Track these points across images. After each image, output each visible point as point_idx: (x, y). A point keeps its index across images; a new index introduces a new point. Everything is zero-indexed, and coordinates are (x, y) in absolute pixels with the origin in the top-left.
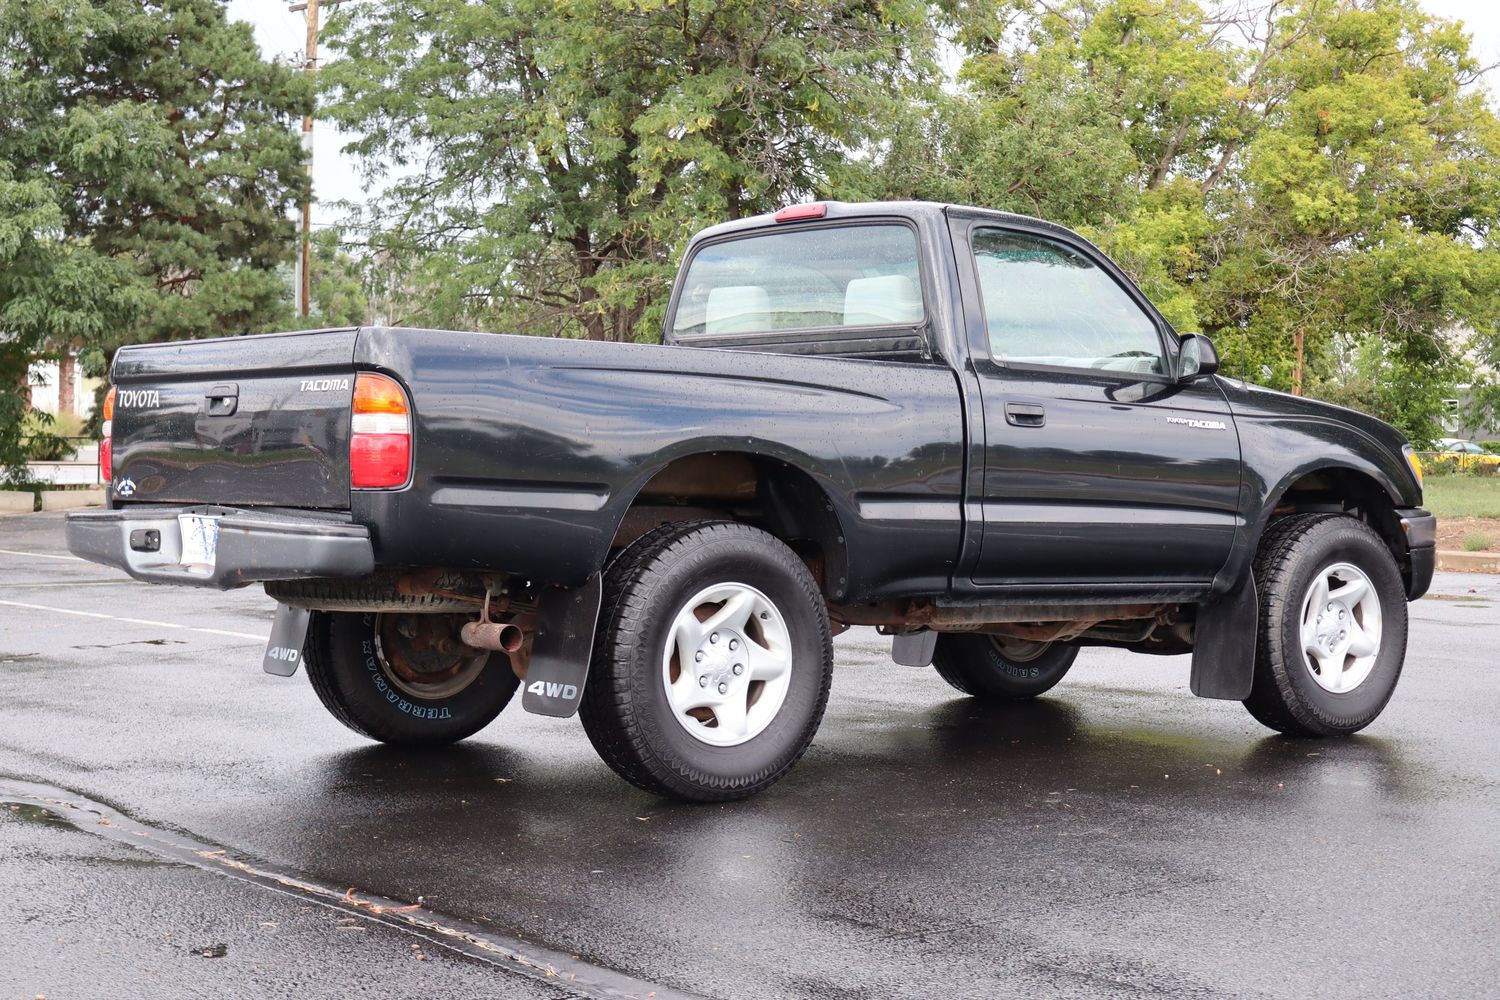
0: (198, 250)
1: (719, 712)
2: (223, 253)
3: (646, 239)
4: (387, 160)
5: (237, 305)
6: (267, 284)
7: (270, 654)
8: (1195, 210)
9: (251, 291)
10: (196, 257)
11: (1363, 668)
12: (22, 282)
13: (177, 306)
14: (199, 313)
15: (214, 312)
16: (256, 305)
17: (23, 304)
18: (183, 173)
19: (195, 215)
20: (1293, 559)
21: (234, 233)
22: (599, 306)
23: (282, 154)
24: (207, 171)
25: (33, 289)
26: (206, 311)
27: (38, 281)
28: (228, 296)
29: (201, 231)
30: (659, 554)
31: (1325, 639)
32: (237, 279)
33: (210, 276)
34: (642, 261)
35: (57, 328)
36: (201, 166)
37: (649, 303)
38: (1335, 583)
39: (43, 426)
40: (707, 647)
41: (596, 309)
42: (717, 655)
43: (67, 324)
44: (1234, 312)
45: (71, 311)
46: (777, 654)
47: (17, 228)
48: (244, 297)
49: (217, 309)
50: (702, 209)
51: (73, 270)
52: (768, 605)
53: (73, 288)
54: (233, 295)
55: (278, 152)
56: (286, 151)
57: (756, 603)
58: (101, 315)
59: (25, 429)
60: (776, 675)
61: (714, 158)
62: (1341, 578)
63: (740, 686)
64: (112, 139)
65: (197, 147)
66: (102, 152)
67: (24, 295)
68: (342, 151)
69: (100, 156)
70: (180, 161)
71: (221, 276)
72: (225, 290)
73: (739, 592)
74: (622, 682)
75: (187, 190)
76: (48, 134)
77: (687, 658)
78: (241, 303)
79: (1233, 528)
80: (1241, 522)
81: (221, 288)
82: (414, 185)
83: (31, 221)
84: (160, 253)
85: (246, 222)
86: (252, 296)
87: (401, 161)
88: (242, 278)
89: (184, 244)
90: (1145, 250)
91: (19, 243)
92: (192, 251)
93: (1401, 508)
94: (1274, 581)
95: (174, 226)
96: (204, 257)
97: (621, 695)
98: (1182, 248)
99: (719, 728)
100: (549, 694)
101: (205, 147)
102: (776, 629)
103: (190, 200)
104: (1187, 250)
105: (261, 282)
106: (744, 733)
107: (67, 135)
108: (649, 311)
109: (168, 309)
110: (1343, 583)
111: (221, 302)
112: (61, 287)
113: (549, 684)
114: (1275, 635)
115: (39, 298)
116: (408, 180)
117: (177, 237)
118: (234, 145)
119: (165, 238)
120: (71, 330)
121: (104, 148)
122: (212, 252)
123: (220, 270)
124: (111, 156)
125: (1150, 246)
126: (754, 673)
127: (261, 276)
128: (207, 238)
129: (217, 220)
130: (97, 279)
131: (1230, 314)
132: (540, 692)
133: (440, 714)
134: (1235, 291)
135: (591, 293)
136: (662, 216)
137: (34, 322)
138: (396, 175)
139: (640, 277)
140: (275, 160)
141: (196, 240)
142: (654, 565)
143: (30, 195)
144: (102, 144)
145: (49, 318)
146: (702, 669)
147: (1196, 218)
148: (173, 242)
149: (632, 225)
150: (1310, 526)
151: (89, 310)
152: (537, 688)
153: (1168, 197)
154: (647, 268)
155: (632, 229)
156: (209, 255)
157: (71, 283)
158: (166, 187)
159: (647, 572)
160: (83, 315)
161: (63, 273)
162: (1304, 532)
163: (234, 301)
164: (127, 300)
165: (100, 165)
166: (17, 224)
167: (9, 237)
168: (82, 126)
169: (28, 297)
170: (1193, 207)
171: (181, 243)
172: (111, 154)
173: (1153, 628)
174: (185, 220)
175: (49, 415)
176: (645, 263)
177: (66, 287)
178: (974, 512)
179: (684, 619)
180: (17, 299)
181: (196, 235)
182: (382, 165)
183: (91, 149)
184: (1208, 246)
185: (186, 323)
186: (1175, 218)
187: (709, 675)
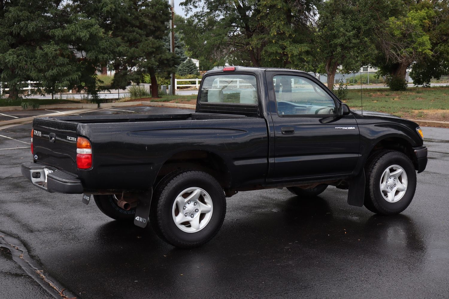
0: (140, 35)
1: (191, 223)
2: (147, 35)
3: (264, 27)
4: (192, 7)
5: (150, 50)
6: (159, 44)
7: (84, 197)
8: (430, 10)
9: (155, 46)
10: (139, 37)
11: (401, 195)
12: (90, 47)
13: (134, 51)
14: (141, 53)
15: (144, 52)
16: (156, 50)
17: (91, 53)
18: (136, 13)
19: (139, 25)
20: (377, 165)
21: (150, 29)
22: (250, 47)
23: (162, 7)
24: (142, 12)
25: (94, 49)
26: (142, 52)
27: (94, 46)
28: (148, 48)
29: (141, 29)
30: (170, 181)
31: (389, 187)
32: (151, 43)
33: (143, 42)
34: (263, 34)
35: (100, 59)
36: (140, 11)
37: (265, 46)
38: (392, 170)
39: (101, 84)
40: (187, 205)
41: (249, 48)
42: (190, 207)
43: (103, 58)
44: (442, 39)
45: (104, 55)
46: (209, 206)
47: (88, 32)
48: (153, 47)
49: (145, 51)
50: (279, 19)
51: (104, 43)
52: (205, 192)
53: (104, 48)
54: (150, 47)
55: (161, 6)
56: (163, 6)
57: (201, 192)
58: (112, 55)
59: (97, 85)
60: (208, 211)
61: (281, 4)
62: (394, 169)
63: (197, 215)
64: (113, 6)
65: (139, 5)
66: (111, 10)
67: (91, 51)
68: (180, 5)
69: (110, 11)
70: (134, 10)
71: (147, 42)
72: (148, 46)
73: (196, 190)
74: (159, 217)
75: (137, 18)
76: (97, 5)
77: (181, 209)
78: (152, 49)
79: (358, 157)
80: (360, 155)
81: (146, 46)
82: (199, 14)
83: (92, 30)
84: (129, 36)
85: (153, 26)
86: (155, 47)
87: (196, 7)
88: (152, 43)
89: (136, 33)
90: (414, 22)
91: (89, 37)
92: (138, 35)
93: (414, 147)
94: (371, 172)
95: (133, 29)
96: (142, 37)
97: (159, 221)
98: (427, 21)
99: (191, 227)
100: (140, 221)
101: (141, 6)
102: (208, 199)
103: (137, 21)
104: (428, 21)
105: (157, 43)
106: (199, 229)
107: (101, 5)
108: (264, 48)
109: (132, 52)
110: (395, 170)
111: (146, 49)
112: (101, 48)
113: (140, 218)
114: (371, 187)
115: (95, 51)
116: (197, 13)
117: (134, 31)
118: (150, 4)
119: (131, 32)
120: (104, 60)
121: (111, 8)
122: (144, 35)
123: (146, 40)
124: (113, 11)
125: (416, 22)
126: (202, 211)
127: (158, 41)
128: (142, 31)
129: (146, 26)
130: (111, 45)
131: (441, 40)
132: (138, 220)
133: (132, 212)
134: (443, 33)
135: (248, 44)
136: (267, 21)
137: (94, 58)
138: (195, 10)
139: (262, 38)
140: (160, 8)
141: (139, 32)
142: (169, 184)
143: (91, 23)
144: (111, 7)
145: (98, 57)
146: (185, 211)
147: (430, 12)
148: (133, 33)
149: (260, 24)
150: (383, 155)
151: (109, 54)
152: (137, 218)
153: (423, 6)
154: (264, 36)
155: (260, 25)
156: (143, 36)
157: (103, 47)
158: (131, 17)
159: (166, 186)
160: (107, 55)
161: (101, 44)
162: (381, 157)
163: (150, 49)
164: (119, 51)
165: (111, 13)
166: (88, 31)
167: (86, 35)
168: (105, 3)
169: (92, 51)
170: (430, 8)
171: (135, 33)
172: (113, 10)
173: (341, 182)
174: (137, 27)
175: (102, 81)
176: (263, 35)
177: (102, 48)
178: (271, 160)
179: (179, 198)
180: (89, 52)
181: (139, 31)
182: (191, 8)
183: (108, 9)
184: (434, 20)
185: (137, 55)
186: (423, 13)
187: (188, 213)
